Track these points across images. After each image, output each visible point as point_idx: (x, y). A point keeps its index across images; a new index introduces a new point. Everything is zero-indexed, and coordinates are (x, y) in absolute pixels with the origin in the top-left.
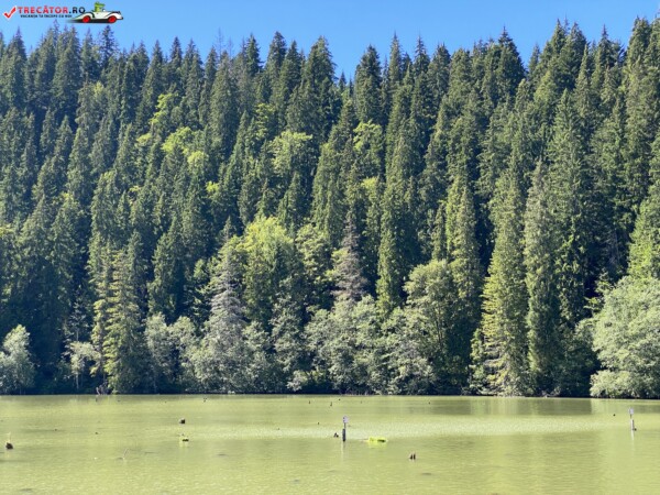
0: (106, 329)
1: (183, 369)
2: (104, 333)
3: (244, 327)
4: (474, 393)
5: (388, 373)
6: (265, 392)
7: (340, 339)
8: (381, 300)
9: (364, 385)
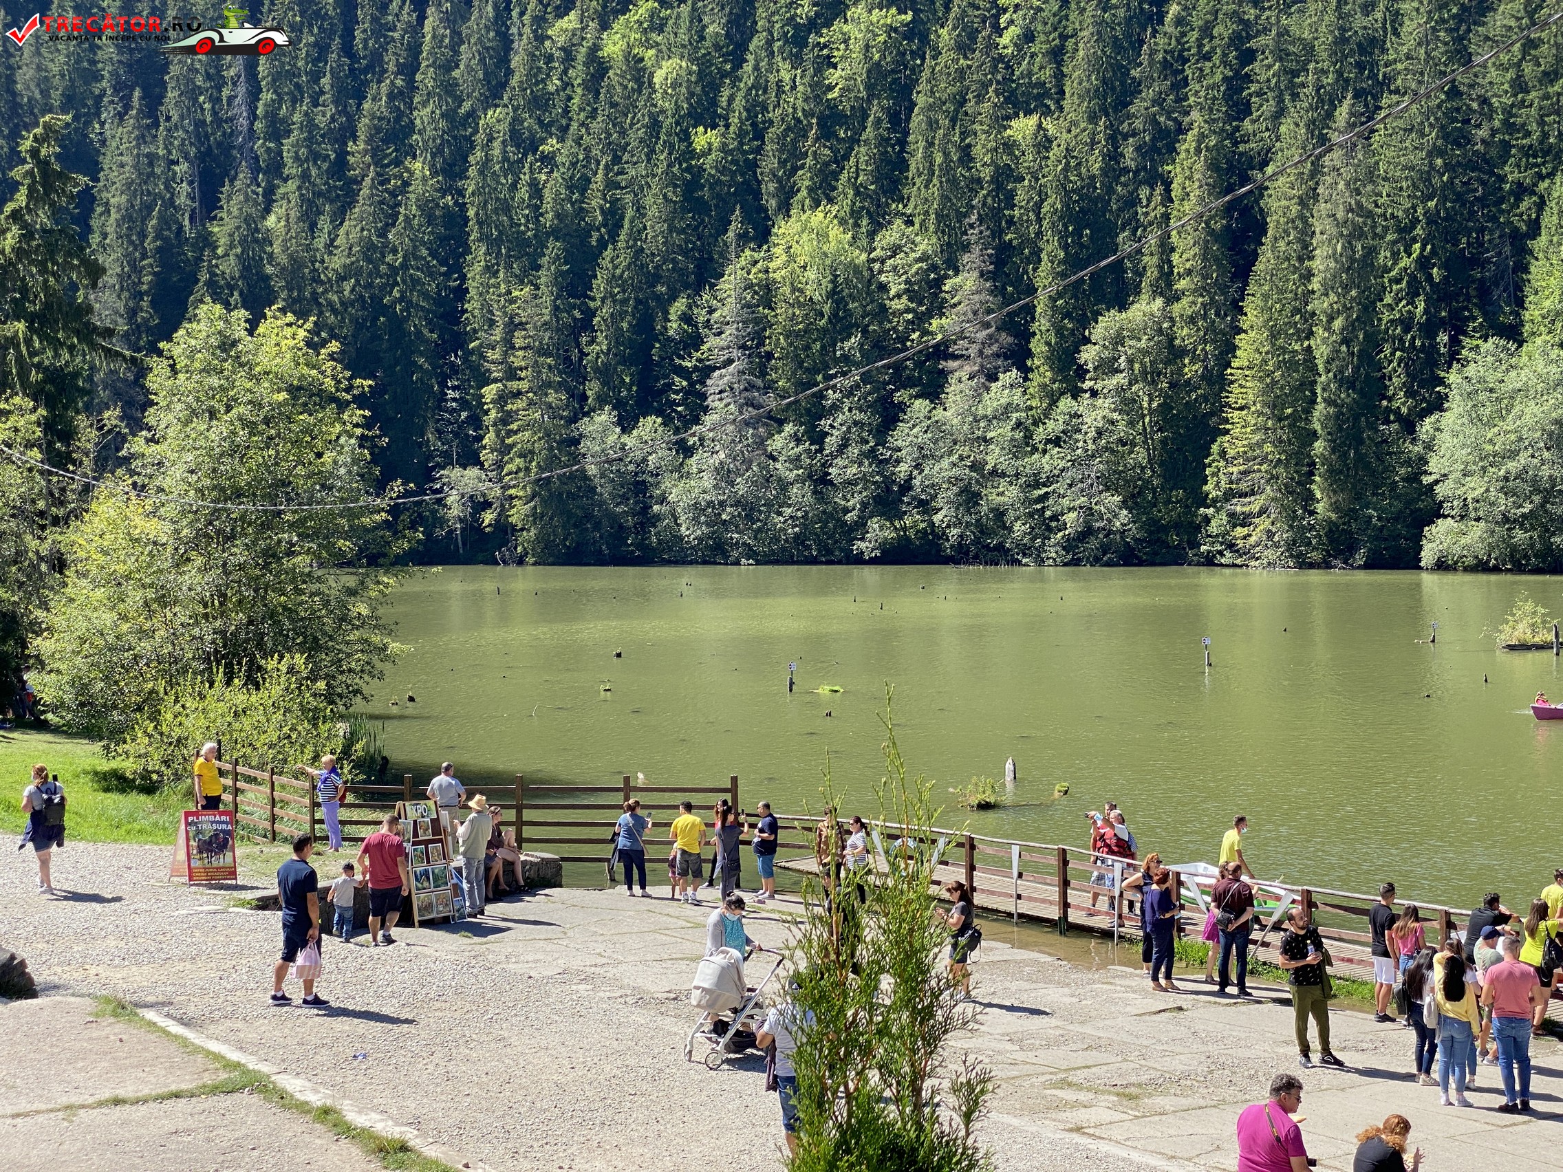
0: (509, 441)
1: (658, 518)
2: (504, 450)
3: (771, 435)
4: (1210, 561)
5: (1047, 525)
6: (813, 561)
7: (955, 458)
8: (1036, 379)
9: (1000, 547)
